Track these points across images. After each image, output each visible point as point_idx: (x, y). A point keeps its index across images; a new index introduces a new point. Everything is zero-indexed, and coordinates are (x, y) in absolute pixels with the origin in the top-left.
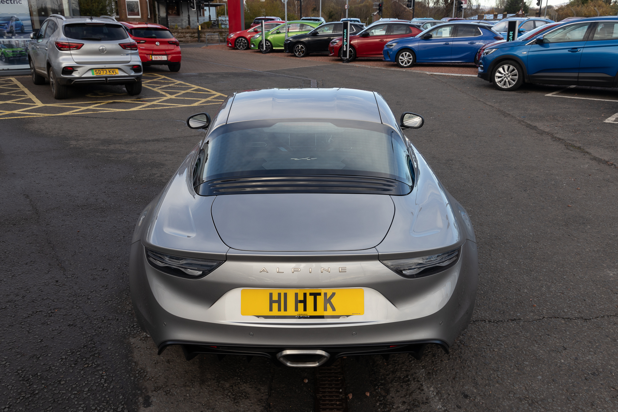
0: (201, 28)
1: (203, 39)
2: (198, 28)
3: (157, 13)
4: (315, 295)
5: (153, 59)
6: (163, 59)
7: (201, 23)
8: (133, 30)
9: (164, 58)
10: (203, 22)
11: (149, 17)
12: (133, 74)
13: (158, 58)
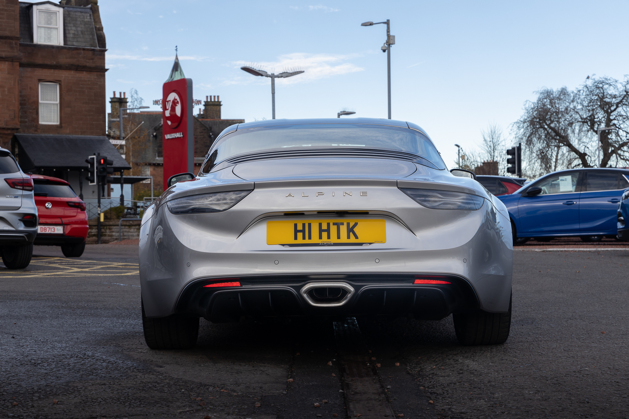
0: (106, 217)
2: (99, 218)
4: (338, 225)
5: (39, 232)
6: (56, 232)
7: (106, 209)
9: (59, 230)
10: (109, 207)
12: (22, 227)
13: (48, 229)
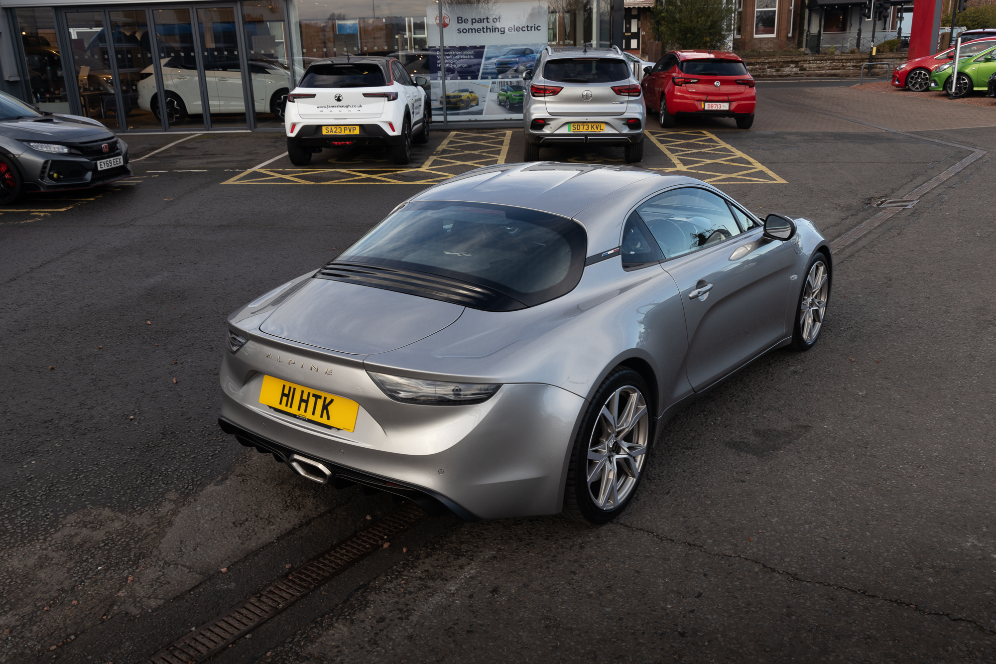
0: (878, 51)
1: (877, 70)
2: (871, 52)
3: (806, 27)
4: (317, 397)
5: (706, 108)
6: (722, 108)
7: (879, 43)
8: (685, 64)
9: (725, 106)
10: (883, 41)
11: (790, 35)
12: (626, 130)
13: (714, 106)
